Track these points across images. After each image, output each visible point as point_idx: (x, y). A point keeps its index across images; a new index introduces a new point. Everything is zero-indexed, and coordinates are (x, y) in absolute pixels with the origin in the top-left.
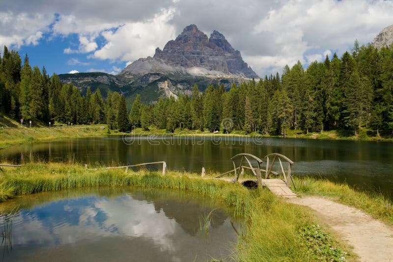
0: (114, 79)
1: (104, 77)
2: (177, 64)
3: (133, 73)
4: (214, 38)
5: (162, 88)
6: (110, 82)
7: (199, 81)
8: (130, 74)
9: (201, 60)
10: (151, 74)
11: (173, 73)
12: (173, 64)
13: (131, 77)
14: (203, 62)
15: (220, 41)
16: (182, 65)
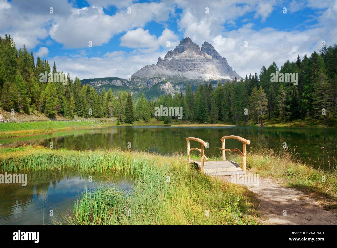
0: (126, 82)
1: (118, 81)
2: (175, 69)
3: (140, 77)
4: (205, 48)
5: (163, 89)
6: (123, 85)
7: (193, 82)
8: (138, 78)
9: (194, 65)
10: (155, 78)
11: (172, 77)
12: (172, 70)
13: (138, 80)
14: (196, 67)
15: (210, 50)
16: (179, 71)
